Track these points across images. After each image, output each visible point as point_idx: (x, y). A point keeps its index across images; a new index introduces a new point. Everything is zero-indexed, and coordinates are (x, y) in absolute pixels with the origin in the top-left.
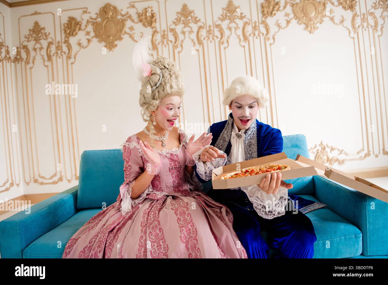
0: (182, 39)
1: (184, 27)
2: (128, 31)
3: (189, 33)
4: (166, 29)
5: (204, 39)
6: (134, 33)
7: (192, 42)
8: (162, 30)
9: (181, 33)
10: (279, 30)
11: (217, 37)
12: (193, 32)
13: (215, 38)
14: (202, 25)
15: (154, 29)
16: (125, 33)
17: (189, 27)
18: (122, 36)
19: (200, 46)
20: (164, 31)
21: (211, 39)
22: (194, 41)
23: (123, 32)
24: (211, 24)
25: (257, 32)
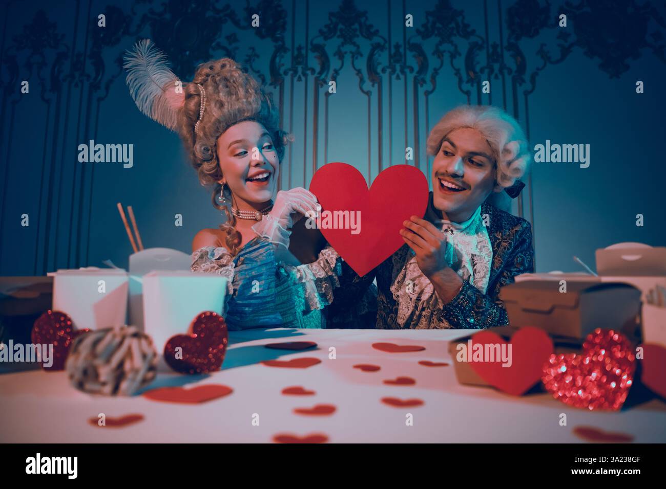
0: (338, 68)
1: (343, 44)
2: (224, 42)
3: (353, 57)
4: (303, 45)
5: (384, 70)
6: (237, 48)
7: (357, 74)
8: (296, 45)
9: (335, 55)
10: (545, 65)
11: (412, 70)
12: (361, 55)
13: (407, 70)
14: (381, 41)
15: (280, 43)
16: (219, 46)
17: (354, 44)
18: (211, 52)
19: (373, 85)
20: (300, 49)
21: (398, 71)
22: (362, 74)
23: (214, 44)
24: (401, 42)
25: (496, 66)
